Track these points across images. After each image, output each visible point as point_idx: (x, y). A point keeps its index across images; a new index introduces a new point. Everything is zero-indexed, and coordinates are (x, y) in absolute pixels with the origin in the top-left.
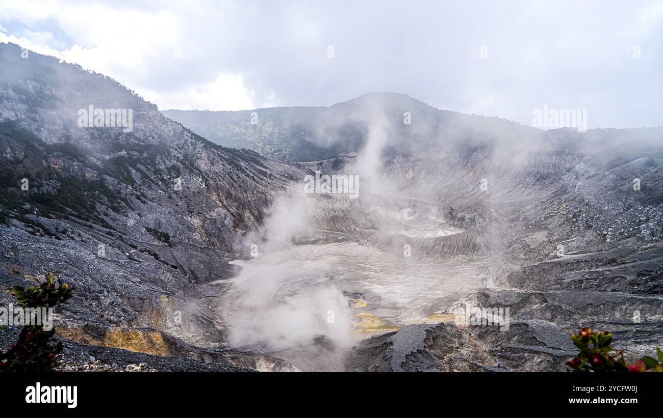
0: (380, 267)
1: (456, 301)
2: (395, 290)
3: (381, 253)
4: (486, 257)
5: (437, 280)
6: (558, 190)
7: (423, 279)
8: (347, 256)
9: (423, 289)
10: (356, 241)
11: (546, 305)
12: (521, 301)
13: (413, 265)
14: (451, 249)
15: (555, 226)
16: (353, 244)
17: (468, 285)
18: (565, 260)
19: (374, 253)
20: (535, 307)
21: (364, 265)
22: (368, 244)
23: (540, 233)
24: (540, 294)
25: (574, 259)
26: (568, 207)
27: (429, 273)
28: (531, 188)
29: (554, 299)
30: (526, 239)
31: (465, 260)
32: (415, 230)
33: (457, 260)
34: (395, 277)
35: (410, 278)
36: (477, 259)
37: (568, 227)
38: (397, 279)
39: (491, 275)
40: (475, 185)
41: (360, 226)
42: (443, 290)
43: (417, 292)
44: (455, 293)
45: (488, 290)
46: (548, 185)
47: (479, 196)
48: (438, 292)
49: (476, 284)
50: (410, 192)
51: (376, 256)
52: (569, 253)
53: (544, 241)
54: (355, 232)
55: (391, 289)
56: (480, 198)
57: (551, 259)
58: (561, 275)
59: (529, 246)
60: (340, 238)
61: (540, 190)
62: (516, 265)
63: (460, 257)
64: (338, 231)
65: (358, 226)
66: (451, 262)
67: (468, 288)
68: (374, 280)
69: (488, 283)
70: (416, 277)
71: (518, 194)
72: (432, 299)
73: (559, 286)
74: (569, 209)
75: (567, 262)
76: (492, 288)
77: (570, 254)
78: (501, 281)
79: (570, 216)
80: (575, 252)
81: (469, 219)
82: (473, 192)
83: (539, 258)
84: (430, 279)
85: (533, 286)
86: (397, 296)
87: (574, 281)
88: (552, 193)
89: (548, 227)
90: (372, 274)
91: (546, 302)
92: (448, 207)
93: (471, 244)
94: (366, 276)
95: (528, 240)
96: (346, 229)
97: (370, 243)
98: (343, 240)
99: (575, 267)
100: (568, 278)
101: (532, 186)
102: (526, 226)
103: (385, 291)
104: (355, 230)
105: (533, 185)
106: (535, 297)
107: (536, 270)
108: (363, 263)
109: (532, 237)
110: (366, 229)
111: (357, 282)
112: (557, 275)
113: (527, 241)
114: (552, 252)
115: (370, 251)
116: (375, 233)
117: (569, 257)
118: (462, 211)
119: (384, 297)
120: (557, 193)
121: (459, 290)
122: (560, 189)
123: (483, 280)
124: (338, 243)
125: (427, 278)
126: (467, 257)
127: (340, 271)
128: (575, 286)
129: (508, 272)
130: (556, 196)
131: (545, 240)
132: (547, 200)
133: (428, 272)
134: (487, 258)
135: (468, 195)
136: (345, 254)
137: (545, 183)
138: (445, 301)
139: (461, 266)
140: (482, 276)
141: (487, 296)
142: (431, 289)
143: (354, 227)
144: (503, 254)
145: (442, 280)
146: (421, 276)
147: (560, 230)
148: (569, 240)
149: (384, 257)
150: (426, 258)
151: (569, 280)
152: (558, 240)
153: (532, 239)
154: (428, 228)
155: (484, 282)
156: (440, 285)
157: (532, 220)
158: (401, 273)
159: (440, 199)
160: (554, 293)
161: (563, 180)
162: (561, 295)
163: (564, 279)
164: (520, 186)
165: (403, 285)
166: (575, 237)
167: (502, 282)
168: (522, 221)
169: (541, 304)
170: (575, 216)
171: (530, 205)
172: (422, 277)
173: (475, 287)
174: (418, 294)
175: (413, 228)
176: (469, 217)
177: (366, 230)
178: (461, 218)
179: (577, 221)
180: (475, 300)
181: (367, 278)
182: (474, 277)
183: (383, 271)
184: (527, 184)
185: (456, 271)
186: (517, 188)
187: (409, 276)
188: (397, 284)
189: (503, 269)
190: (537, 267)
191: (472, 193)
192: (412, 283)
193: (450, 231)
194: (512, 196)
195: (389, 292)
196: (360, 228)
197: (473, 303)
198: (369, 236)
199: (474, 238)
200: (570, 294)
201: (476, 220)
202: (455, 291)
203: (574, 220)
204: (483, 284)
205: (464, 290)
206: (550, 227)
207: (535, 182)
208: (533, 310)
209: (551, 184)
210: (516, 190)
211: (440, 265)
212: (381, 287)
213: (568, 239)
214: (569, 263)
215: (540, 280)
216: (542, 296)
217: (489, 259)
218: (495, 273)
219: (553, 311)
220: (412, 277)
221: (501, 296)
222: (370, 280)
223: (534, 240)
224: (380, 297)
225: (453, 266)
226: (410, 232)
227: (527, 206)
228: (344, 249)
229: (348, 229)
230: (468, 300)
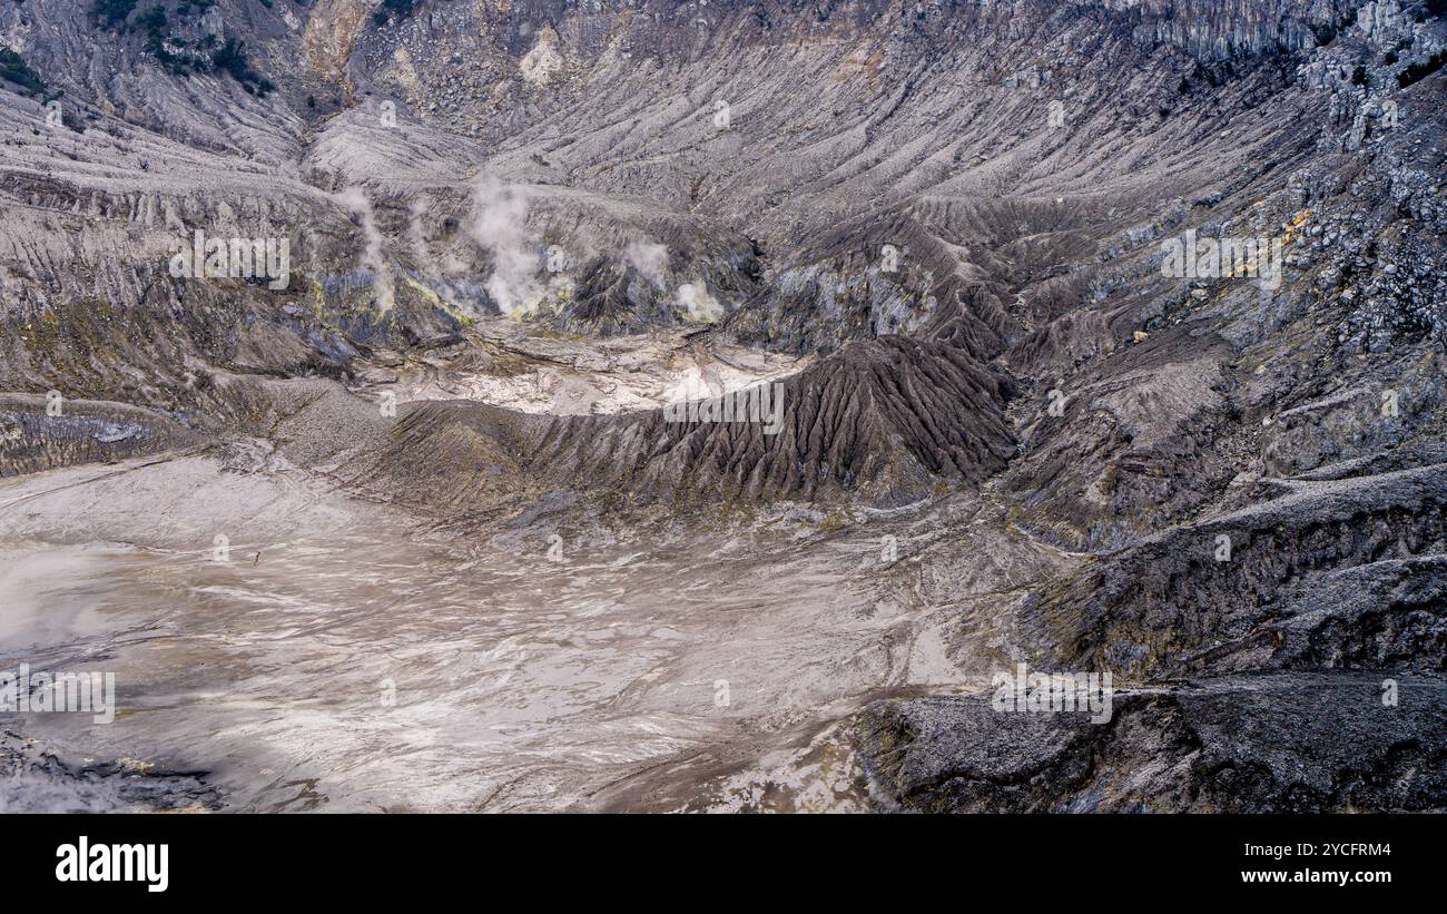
0: (335, 601)
1: (738, 768)
2: (405, 728)
3: (348, 516)
4: (915, 506)
5: (649, 655)
6: (1277, 143)
7: (565, 654)
8: (141, 543)
9: (561, 712)
10: (207, 451)
11: (1195, 764)
12: (1071, 746)
13: (521, 572)
14: (733, 470)
15: (1261, 326)
16: (188, 469)
17: (814, 673)
18: (1296, 511)
19: (304, 519)
20: (1140, 778)
21: (238, 594)
22: (280, 461)
23: (1182, 367)
24: (1167, 702)
25: (1344, 502)
26: (1317, 229)
27: (604, 619)
28: (1153, 130)
29: (1231, 728)
30: (1114, 401)
31: (806, 532)
32: (554, 370)
33: (763, 534)
34: (413, 652)
35: (498, 652)
36: (871, 521)
37: (1321, 333)
38: (422, 662)
39: (933, 609)
40: (878, 117)
41: (241, 361)
42: (677, 711)
43: (532, 734)
44: (741, 722)
45: (915, 692)
46: (1233, 111)
47: (898, 176)
48: (646, 726)
49: (856, 661)
50: (536, 158)
51: (318, 533)
52: (1322, 470)
53: (1203, 410)
54: (202, 398)
55: (382, 725)
56: (900, 186)
57: (1240, 506)
58: (1281, 590)
59: (1128, 439)
60: (112, 433)
61: (1195, 141)
62: (1068, 548)
63: (785, 514)
64: (99, 395)
65: (224, 360)
66: (732, 545)
67: (813, 691)
68: (283, 680)
69: (914, 660)
70: (533, 646)
71: (1090, 159)
72: (610, 767)
73: (1266, 653)
74: (1322, 234)
75: (1307, 519)
76: (935, 680)
77: (1327, 478)
78: (984, 639)
79: (1328, 273)
80: (1352, 463)
81: (838, 299)
82: (870, 154)
83: (1179, 501)
84: (610, 652)
85: (1144, 660)
86: (412, 764)
87: (1341, 620)
88: (1252, 156)
89: (1226, 334)
90: (283, 643)
91: (1196, 743)
92: (735, 238)
93: (842, 438)
94: (245, 655)
95: (1121, 406)
96: (152, 380)
97: (290, 458)
98: (127, 448)
99: (1345, 542)
100: (1310, 608)
101: (1155, 117)
102: (1121, 329)
103: (350, 741)
104: (204, 382)
105: (1164, 114)
106: (1144, 722)
107: (1157, 573)
108: (234, 581)
109: (1145, 389)
110: (272, 373)
111: (191, 701)
112: (1263, 590)
113: (1118, 412)
114: (1245, 468)
115: (286, 503)
116: (322, 395)
117: (1318, 490)
118: (806, 261)
119: (336, 779)
120: (1274, 156)
121: (758, 708)
122: (1289, 133)
123: (896, 637)
124: (96, 469)
125: (592, 645)
126: (817, 516)
127: (87, 640)
128: (1344, 646)
129: (1025, 586)
130: (1268, 169)
131: (1209, 404)
132: (1227, 193)
133: (599, 608)
134: (924, 512)
135: (842, 169)
136: (129, 536)
137: (1216, 102)
138: (681, 775)
139: (780, 568)
140: (888, 616)
141: (903, 731)
142: (608, 708)
143: (201, 364)
144: (1002, 490)
145: (675, 650)
146: (561, 635)
147: (1284, 350)
148: (1325, 402)
149: (359, 539)
150: (598, 529)
151: (1313, 618)
152: (1269, 403)
153: (1142, 401)
154: (625, 359)
155: (899, 650)
156: (657, 682)
157: (1149, 298)
158: (452, 627)
159: (693, 197)
160: (1231, 693)
161: (1304, 89)
162: (1265, 704)
163: (1292, 614)
164: (1099, 121)
165: (456, 695)
166: (1352, 382)
167: (993, 643)
168: (1103, 307)
169: (1173, 761)
170: (1347, 273)
171: (1141, 218)
172: (565, 643)
173: (844, 682)
174: (533, 744)
175: (544, 360)
176: (841, 289)
177: (270, 384)
178: (799, 300)
179: (1360, 297)
180: (843, 757)
181: (249, 672)
182: (848, 623)
183: (345, 623)
184: (1136, 113)
185: (755, 597)
186: (1084, 132)
187: (497, 640)
188: (419, 695)
189: (999, 573)
190: (1159, 551)
191: (857, 159)
192: (503, 680)
193: (743, 368)
194: (1060, 174)
195: (373, 747)
196: (243, 370)
197: (831, 776)
198: (286, 416)
199: (855, 402)
200: (1310, 693)
201: (875, 308)
202: (739, 714)
203: (1348, 294)
204: (890, 664)
205: (788, 702)
206: (1234, 332)
207: (1173, 100)
208: (1130, 793)
209: (1248, 106)
210: (1077, 140)
211: (667, 565)
212: (325, 718)
213: (1319, 394)
214: (1316, 525)
215: (1178, 623)
216: (1173, 711)
217: (933, 517)
218: (957, 597)
219: (1233, 791)
220: (509, 645)
221: (971, 724)
222: (263, 681)
223: (1152, 404)
224: (311, 783)
225: (738, 567)
226: (522, 382)
227: (1130, 224)
228: (127, 502)
229: (164, 378)
230: (808, 759)
